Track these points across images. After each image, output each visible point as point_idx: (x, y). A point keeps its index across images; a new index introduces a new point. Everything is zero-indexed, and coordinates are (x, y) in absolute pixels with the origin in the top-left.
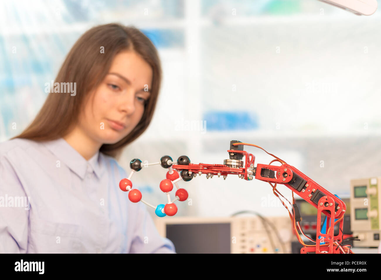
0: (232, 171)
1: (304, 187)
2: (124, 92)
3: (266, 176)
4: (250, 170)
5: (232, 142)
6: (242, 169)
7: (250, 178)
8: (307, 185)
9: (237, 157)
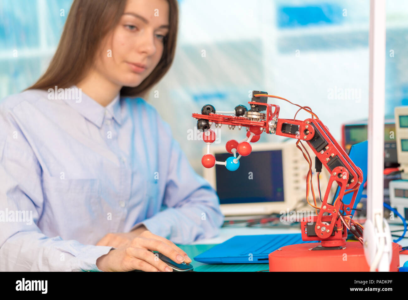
0: (254, 124)
1: (324, 149)
2: (142, 31)
3: (288, 132)
4: (271, 123)
5: (255, 92)
6: (263, 123)
7: (272, 131)
8: (327, 148)
9: (258, 109)
